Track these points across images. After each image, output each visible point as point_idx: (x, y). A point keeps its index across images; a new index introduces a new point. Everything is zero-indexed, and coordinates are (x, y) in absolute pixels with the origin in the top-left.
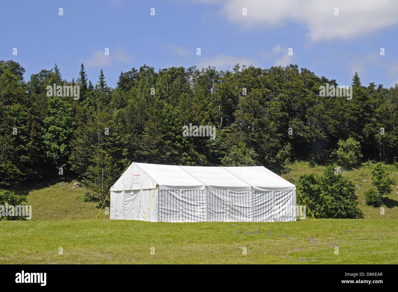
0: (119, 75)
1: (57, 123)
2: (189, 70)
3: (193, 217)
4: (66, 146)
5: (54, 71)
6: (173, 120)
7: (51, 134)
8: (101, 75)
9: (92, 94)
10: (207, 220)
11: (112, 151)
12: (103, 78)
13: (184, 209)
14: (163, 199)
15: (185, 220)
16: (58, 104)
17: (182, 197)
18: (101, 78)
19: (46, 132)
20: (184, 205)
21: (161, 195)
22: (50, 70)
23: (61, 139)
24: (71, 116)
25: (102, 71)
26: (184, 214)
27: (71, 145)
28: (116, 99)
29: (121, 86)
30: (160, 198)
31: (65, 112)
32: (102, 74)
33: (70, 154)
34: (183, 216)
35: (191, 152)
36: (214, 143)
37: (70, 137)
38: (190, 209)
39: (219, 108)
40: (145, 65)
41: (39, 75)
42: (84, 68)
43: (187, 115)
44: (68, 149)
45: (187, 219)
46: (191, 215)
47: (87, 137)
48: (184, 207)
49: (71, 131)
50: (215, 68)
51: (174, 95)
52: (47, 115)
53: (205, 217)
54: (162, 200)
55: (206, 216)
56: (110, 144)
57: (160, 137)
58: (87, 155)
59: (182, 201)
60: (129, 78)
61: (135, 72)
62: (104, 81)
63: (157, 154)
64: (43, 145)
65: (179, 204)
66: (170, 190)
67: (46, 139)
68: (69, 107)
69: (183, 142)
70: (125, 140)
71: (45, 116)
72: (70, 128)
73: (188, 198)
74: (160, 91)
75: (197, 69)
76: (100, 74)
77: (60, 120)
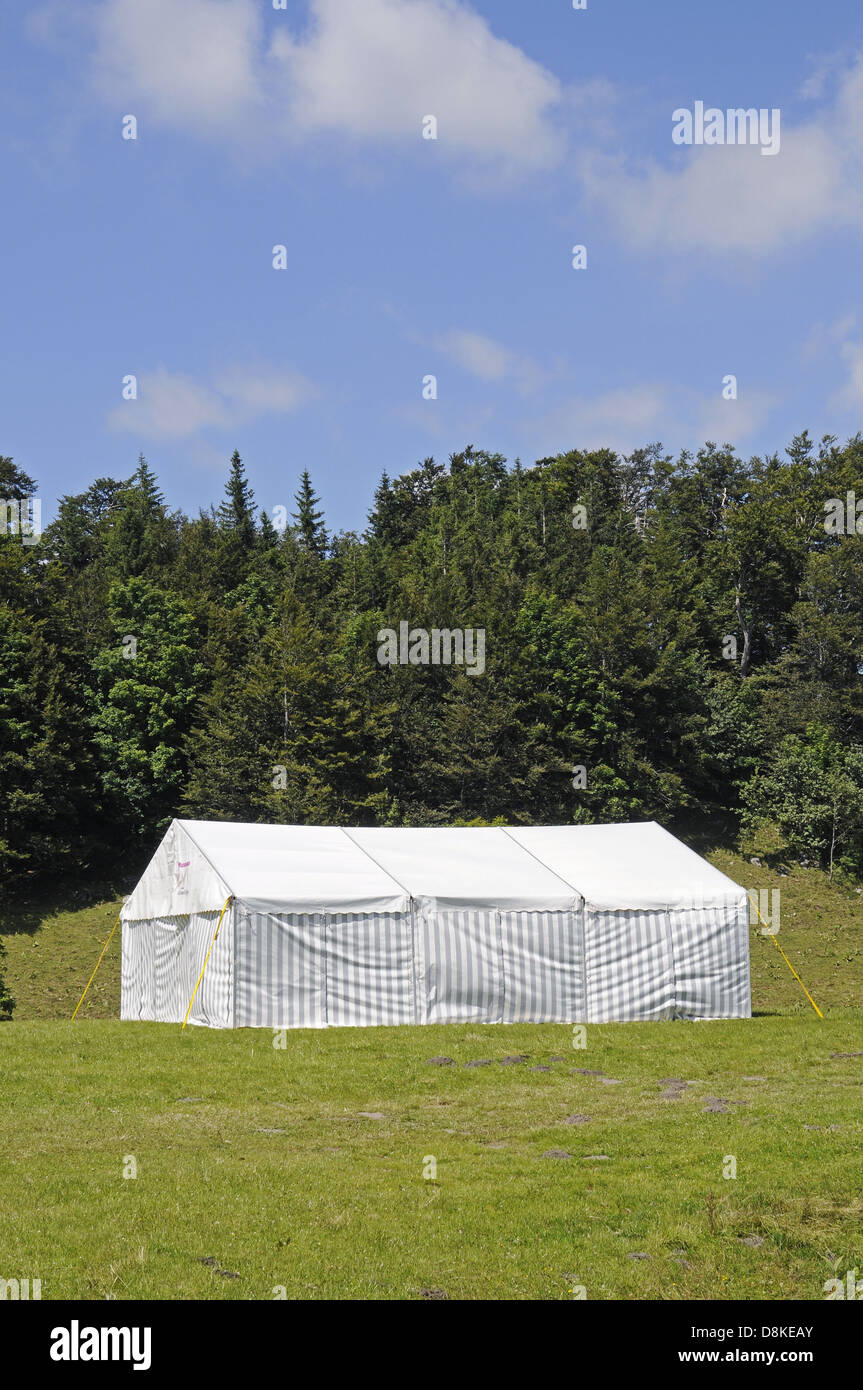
0: (376, 485)
1: (140, 669)
2: (633, 459)
3: (363, 1010)
4: (172, 750)
5: (137, 483)
6: (555, 647)
7: (118, 711)
8: (302, 491)
9: (272, 562)
10: (416, 1018)
11: (332, 766)
12: (312, 503)
13: (330, 982)
14: (254, 948)
15: (336, 1020)
16: (142, 600)
17: (324, 938)
18: (304, 500)
19: (105, 701)
20: (329, 967)
21: (244, 933)
22: (124, 479)
23: (153, 727)
24: (189, 643)
25: (306, 476)
26: (330, 998)
27: (190, 749)
28: (359, 576)
29: (384, 527)
30: (243, 945)
31: (167, 629)
32: (307, 488)
33: (188, 779)
34: (326, 1005)
35: (626, 760)
36: (714, 727)
37: (186, 718)
38: (351, 978)
39: (735, 599)
40: (469, 448)
41: (90, 499)
42: (241, 469)
43: (611, 628)
44: (178, 762)
45: (341, 1015)
46: (357, 1002)
47: (246, 718)
48: (330, 974)
49: (188, 698)
50: (732, 449)
51: (571, 556)
52: (105, 641)
53: (406, 1008)
54: (248, 952)
55: (410, 1005)
56: (324, 739)
57: (505, 712)
58: (246, 783)
59: (324, 954)
60: (414, 497)
61: (434, 472)
62: (316, 513)
63: (496, 774)
64: (88, 752)
65: (312, 963)
66: (279, 916)
67: (102, 730)
68: (184, 612)
69: (595, 728)
70: (381, 726)
71: (99, 646)
72: (187, 684)
73: (345, 944)
74: (515, 542)
75: (663, 454)
76: (299, 487)
77: (149, 659)
